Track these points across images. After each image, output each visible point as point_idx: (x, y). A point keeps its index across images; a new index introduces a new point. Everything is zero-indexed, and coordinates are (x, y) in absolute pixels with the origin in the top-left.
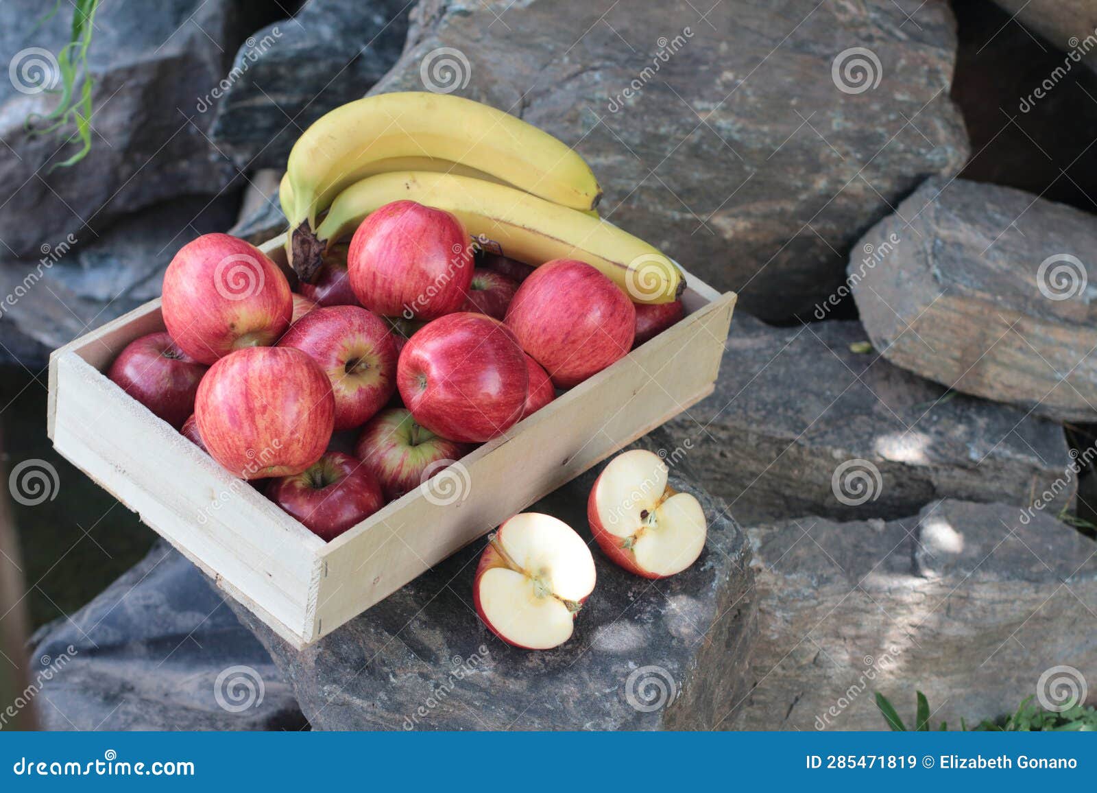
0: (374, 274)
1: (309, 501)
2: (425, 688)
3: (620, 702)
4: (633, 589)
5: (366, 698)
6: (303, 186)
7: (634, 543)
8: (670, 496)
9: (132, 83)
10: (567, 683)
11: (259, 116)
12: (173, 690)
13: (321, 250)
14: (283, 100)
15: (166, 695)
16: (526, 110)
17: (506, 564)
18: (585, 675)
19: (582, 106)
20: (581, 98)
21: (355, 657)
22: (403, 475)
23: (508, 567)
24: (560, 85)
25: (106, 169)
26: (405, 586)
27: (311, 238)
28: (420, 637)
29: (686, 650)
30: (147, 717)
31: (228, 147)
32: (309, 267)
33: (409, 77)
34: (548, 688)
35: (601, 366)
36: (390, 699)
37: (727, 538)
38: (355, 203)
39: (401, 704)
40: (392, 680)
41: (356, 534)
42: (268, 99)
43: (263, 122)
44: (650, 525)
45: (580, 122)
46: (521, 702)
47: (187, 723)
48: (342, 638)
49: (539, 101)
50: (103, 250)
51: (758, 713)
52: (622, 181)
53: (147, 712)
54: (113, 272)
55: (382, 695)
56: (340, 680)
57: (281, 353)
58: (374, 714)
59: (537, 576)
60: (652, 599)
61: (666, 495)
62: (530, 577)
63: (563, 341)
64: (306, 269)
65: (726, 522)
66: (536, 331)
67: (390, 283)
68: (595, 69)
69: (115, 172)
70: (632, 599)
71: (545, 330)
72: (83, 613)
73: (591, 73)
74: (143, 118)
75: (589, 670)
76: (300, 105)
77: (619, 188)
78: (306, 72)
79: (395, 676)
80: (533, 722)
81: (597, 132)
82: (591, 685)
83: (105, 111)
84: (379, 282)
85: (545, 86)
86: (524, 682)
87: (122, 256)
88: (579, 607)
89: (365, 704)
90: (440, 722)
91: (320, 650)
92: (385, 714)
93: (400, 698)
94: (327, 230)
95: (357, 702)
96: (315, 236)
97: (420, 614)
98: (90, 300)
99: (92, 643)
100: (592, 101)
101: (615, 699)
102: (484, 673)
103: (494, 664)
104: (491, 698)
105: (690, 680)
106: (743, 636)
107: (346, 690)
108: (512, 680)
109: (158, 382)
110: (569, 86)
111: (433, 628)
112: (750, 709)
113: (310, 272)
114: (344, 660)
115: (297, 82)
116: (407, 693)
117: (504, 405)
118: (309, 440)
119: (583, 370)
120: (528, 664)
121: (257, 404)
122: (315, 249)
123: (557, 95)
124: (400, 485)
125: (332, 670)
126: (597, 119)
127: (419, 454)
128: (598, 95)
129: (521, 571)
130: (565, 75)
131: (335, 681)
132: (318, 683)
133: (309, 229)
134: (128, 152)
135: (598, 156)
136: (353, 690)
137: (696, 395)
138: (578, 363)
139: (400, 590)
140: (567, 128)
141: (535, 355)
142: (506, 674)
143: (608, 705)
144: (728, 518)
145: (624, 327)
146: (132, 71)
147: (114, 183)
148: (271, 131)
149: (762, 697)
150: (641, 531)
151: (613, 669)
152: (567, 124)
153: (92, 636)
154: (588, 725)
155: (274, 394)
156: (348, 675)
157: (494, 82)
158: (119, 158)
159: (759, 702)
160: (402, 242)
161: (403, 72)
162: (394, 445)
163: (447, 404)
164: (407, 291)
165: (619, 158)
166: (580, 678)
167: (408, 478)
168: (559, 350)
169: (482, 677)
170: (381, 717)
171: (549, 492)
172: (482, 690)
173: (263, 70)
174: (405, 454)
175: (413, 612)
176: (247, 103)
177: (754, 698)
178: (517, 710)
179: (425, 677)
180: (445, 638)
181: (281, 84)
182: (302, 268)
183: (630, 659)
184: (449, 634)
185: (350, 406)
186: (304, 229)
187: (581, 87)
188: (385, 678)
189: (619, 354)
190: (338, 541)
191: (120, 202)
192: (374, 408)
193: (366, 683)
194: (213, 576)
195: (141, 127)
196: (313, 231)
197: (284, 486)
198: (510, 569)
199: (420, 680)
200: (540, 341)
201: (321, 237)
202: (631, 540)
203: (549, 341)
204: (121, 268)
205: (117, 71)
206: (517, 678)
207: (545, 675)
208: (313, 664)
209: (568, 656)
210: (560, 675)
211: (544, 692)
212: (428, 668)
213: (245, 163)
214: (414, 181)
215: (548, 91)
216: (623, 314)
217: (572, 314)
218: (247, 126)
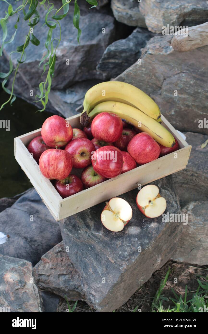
0: (95, 130)
1: (62, 187)
2: (86, 235)
3: (130, 248)
4: (145, 219)
5: (73, 234)
6: (87, 103)
7: (145, 208)
8: (158, 198)
9: (82, 50)
10: (119, 241)
11: (110, 64)
12: (48, 214)
13: (88, 120)
14: (117, 61)
15: (46, 215)
16: (164, 81)
17: (109, 210)
18: (124, 239)
19: (179, 82)
20: (179, 80)
21: (74, 223)
22: (89, 183)
23: (110, 210)
24: (174, 75)
25: (74, 70)
26: (88, 209)
27: (86, 116)
28: (88, 222)
29: (152, 237)
30: (37, 222)
31: (101, 72)
32: (85, 123)
33: (134, 69)
34: (114, 241)
35: (148, 161)
36: (78, 236)
37: (174, 209)
38: (100, 108)
39: (80, 238)
40: (79, 231)
41: (70, 198)
42: (112, 61)
43: (111, 66)
44: (151, 204)
45: (178, 86)
46: (107, 243)
47: (45, 225)
48: (72, 218)
49: (168, 79)
50: (72, 90)
51: (183, 250)
52: (187, 102)
53: (37, 220)
54: (73, 96)
55: (76, 234)
56: (68, 228)
57: (59, 152)
58: (74, 238)
59: (116, 213)
60: (148, 223)
61: (157, 197)
62: (115, 213)
63: (138, 155)
64: (84, 124)
65: (175, 205)
66: (132, 151)
67: (98, 133)
68: (184, 73)
69: (76, 71)
70: (143, 221)
71: (134, 151)
72: (32, 191)
73: (182, 74)
74: (84, 59)
75: (126, 238)
76: (121, 63)
77: (186, 104)
78: (123, 55)
79: (80, 230)
80: (108, 249)
81: (182, 89)
82: (125, 242)
83: (75, 56)
84: (96, 132)
85: (170, 75)
86: (109, 239)
87: (77, 92)
88: (127, 223)
89: (72, 236)
90: (88, 244)
91: (66, 220)
92: (76, 239)
93: (80, 236)
94: (91, 115)
95: (71, 235)
96: (87, 116)
97: (90, 217)
98: (66, 103)
99: (32, 199)
100: (181, 81)
101: (129, 247)
102: (100, 235)
103: (103, 232)
104: (100, 241)
105: (151, 245)
106: (176, 233)
107: (68, 231)
108: (106, 237)
109: (38, 150)
110: (176, 76)
111: (92, 220)
112: (181, 249)
113: (85, 125)
114: (71, 223)
115: (121, 57)
116: (82, 235)
117: (114, 172)
118: (62, 174)
119: (143, 162)
120: (111, 234)
121: (51, 164)
122: (87, 119)
123: (173, 78)
124: (88, 185)
125: (67, 225)
126: (182, 86)
127: (94, 179)
128: (183, 80)
129: (113, 212)
130: (176, 73)
131: (67, 229)
132: (63, 228)
133: (86, 114)
134: (80, 67)
135: (182, 95)
136: (70, 232)
137: (180, 169)
138: (142, 160)
139: (87, 209)
140: (174, 87)
141: (132, 156)
142: (105, 236)
143: (127, 248)
144: (177, 204)
145: (155, 153)
146: (83, 47)
147: (76, 74)
148: (113, 68)
149: (184, 247)
150: (148, 206)
151: (132, 239)
152: (174, 86)
153: (33, 197)
154: (121, 253)
155: (55, 162)
156: (70, 227)
157: (157, 73)
158: (78, 68)
159: (183, 248)
160: (102, 124)
161: (133, 67)
162: (89, 175)
163: (100, 169)
164: (102, 136)
165: (187, 96)
166: (123, 240)
167: (90, 184)
168: (137, 156)
169: (99, 235)
170: (75, 240)
171: (133, 189)
172: (98, 238)
173: (112, 53)
174: (91, 178)
175: (88, 215)
176: (107, 61)
177: (183, 246)
178: (105, 245)
179: (86, 232)
180: (94, 223)
181: (117, 57)
182: (83, 123)
183: (137, 238)
184: (95, 223)
185: (80, 164)
186: (85, 114)
187: (179, 77)
188: (78, 231)
189: (154, 159)
190: (66, 199)
191: (77, 79)
192: (87, 165)
193: (73, 231)
194: (42, 199)
195: (84, 61)
196: (87, 115)
197: (58, 182)
198: (110, 211)
199: (85, 233)
200: (133, 153)
201: (89, 116)
202: (145, 207)
203: (135, 154)
204: (76, 95)
205: (79, 46)
206: (107, 237)
207: (115, 237)
208: (63, 223)
209: (122, 234)
210: (119, 238)
211: (113, 242)
212: (88, 230)
213: (105, 76)
214: (115, 105)
215: (171, 77)
216: (155, 150)
217: (141, 148)
218: (107, 67)
